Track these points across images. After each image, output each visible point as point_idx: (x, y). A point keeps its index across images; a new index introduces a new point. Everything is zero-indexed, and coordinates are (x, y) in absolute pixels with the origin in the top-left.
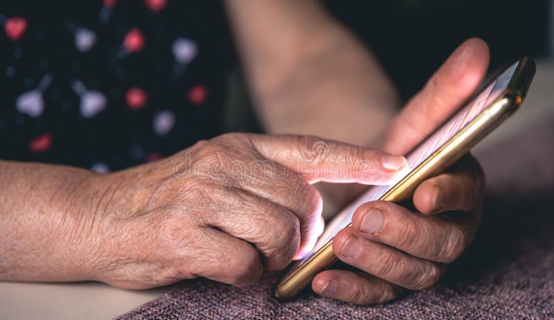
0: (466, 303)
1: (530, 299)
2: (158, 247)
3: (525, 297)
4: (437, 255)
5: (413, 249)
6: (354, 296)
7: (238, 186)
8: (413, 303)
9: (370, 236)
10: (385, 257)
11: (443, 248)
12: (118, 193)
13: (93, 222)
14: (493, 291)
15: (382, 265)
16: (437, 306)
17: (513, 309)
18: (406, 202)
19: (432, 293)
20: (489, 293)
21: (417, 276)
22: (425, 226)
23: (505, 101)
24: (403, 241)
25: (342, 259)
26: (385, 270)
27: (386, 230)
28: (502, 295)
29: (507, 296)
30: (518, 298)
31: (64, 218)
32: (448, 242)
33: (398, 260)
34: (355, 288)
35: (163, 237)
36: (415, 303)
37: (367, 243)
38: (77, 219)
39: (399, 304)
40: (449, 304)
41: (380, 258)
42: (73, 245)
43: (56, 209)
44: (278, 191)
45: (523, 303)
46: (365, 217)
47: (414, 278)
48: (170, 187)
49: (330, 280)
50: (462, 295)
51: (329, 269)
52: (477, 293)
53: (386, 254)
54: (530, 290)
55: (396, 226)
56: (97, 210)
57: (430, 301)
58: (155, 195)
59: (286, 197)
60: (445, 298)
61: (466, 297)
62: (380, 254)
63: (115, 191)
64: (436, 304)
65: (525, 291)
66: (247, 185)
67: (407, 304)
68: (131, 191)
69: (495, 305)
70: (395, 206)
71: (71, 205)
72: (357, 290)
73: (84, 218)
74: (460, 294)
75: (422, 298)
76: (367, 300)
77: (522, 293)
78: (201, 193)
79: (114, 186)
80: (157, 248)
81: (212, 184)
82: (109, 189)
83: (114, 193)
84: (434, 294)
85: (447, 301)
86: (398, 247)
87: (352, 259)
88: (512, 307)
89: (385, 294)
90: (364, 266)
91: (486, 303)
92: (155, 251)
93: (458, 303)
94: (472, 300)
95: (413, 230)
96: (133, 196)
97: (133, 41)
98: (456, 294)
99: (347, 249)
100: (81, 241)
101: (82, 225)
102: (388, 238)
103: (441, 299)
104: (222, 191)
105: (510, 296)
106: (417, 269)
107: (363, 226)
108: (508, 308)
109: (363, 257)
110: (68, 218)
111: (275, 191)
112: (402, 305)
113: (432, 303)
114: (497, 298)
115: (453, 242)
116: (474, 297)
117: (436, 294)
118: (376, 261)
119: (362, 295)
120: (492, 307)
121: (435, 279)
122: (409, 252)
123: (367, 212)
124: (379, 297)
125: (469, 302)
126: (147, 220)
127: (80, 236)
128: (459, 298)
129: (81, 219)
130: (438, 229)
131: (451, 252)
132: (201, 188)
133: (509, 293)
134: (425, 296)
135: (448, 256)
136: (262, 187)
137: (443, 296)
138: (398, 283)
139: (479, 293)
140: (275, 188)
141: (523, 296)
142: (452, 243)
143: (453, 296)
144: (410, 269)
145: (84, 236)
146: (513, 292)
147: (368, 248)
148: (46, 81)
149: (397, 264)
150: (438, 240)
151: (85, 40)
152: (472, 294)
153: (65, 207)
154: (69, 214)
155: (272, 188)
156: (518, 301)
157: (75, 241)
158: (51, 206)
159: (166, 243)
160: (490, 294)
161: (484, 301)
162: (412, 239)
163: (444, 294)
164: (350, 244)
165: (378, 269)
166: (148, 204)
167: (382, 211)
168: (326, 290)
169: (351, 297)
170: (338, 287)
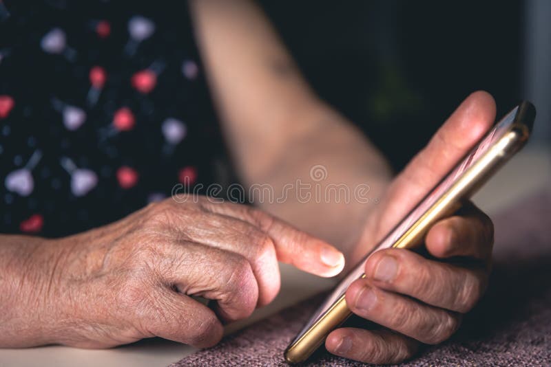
0: (482, 360)
1: (547, 354)
2: (118, 308)
3: (541, 352)
4: (453, 302)
5: (428, 297)
6: (369, 354)
7: (187, 239)
8: (428, 362)
9: (383, 285)
10: (400, 308)
11: (459, 294)
12: (72, 256)
13: (50, 285)
14: (508, 348)
15: (397, 315)
16: (453, 364)
17: (531, 364)
18: (419, 248)
19: (447, 352)
20: (504, 350)
21: (432, 327)
22: (439, 271)
23: (512, 135)
24: (419, 287)
25: (356, 312)
26: (401, 321)
27: (402, 276)
28: (518, 351)
29: (524, 352)
30: (535, 353)
31: (22, 282)
32: (463, 289)
33: (414, 310)
34: (370, 345)
35: (123, 299)
36: (430, 362)
37: (381, 293)
38: (34, 283)
39: (414, 364)
40: (465, 361)
41: (395, 309)
42: (32, 308)
43: (14, 274)
44: (225, 238)
45: (540, 357)
46: (379, 264)
47: (430, 330)
48: (123, 247)
49: (344, 338)
50: (478, 353)
51: (342, 327)
52: (492, 351)
53: (401, 305)
54: (546, 345)
55: (411, 273)
56: (53, 274)
57: (445, 359)
58: (108, 255)
59: (233, 244)
60: (460, 356)
61: (482, 354)
62: (395, 304)
63: (70, 253)
64: (452, 362)
65: (540, 347)
66: (195, 237)
67: (422, 363)
68: (84, 253)
69: (512, 360)
70: (409, 253)
71: (27, 270)
72: (372, 347)
73: (41, 281)
74: (474, 352)
75: (437, 357)
76: (382, 359)
77: (538, 349)
78: (153, 251)
79: (68, 250)
80: (117, 310)
81: (162, 240)
82: (63, 252)
83: (68, 256)
84: (449, 352)
85: (463, 359)
86: (414, 295)
87: (366, 312)
88: (529, 362)
89: (401, 352)
90: (379, 318)
91: (503, 359)
92: (115, 312)
93: (474, 360)
94: (488, 357)
95: (428, 275)
96: (86, 257)
97: (123, 120)
98: (471, 352)
99: (361, 300)
100: (39, 304)
101: (40, 288)
102: (403, 286)
103: (456, 357)
104: (172, 246)
105: (526, 352)
106: (433, 318)
107: (377, 274)
108: (526, 362)
109: (378, 308)
110: (26, 282)
111: (222, 239)
112: (417, 364)
113: (448, 361)
114: (513, 354)
115: (468, 287)
116: (490, 354)
117: (451, 352)
118: (391, 312)
119: (377, 353)
120: (509, 362)
121: (451, 330)
122: (425, 300)
123: (380, 259)
124: (395, 355)
125: (486, 360)
126: (104, 281)
127: (38, 300)
128: (474, 355)
129: (39, 282)
130: (453, 275)
131: (467, 299)
132: (152, 245)
133: (524, 349)
134: (439, 355)
135: (464, 302)
136: (210, 237)
137: (458, 355)
138: (414, 336)
139: (494, 351)
140: (222, 236)
141: (539, 352)
142: (468, 290)
143: (468, 354)
144: (426, 319)
145: (42, 298)
146: (528, 348)
147: (382, 298)
148: (36, 158)
149: (412, 314)
150: (454, 286)
151: (73, 118)
152: (487, 352)
153: (22, 273)
154: (26, 278)
155: (219, 237)
156: (535, 356)
157: (33, 304)
158: (8, 272)
159: (126, 304)
160: (505, 352)
161: (500, 357)
162: (427, 286)
163: (459, 352)
164: (364, 295)
165: (394, 320)
166: (103, 265)
167: (396, 257)
168: (341, 349)
169: (366, 355)
170: (353, 345)
